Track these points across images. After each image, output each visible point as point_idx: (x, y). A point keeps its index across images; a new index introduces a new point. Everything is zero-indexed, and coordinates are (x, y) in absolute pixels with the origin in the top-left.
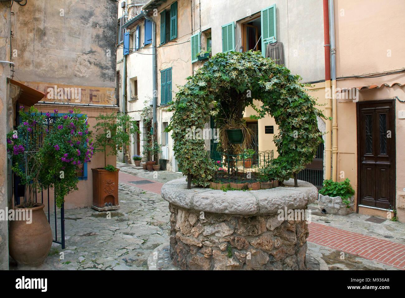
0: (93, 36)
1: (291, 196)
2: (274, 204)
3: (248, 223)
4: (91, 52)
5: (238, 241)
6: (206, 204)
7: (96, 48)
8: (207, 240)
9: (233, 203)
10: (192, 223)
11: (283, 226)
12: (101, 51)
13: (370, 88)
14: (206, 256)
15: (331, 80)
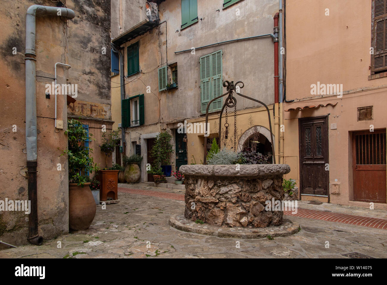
0: (92, 60)
1: (278, 165)
2: (269, 169)
3: (251, 183)
4: (90, 73)
5: (244, 196)
6: (224, 170)
7: (94, 70)
8: (223, 197)
9: (243, 169)
10: (210, 187)
11: (272, 187)
12: (98, 73)
13: (310, 107)
14: (222, 208)
15: (279, 103)
